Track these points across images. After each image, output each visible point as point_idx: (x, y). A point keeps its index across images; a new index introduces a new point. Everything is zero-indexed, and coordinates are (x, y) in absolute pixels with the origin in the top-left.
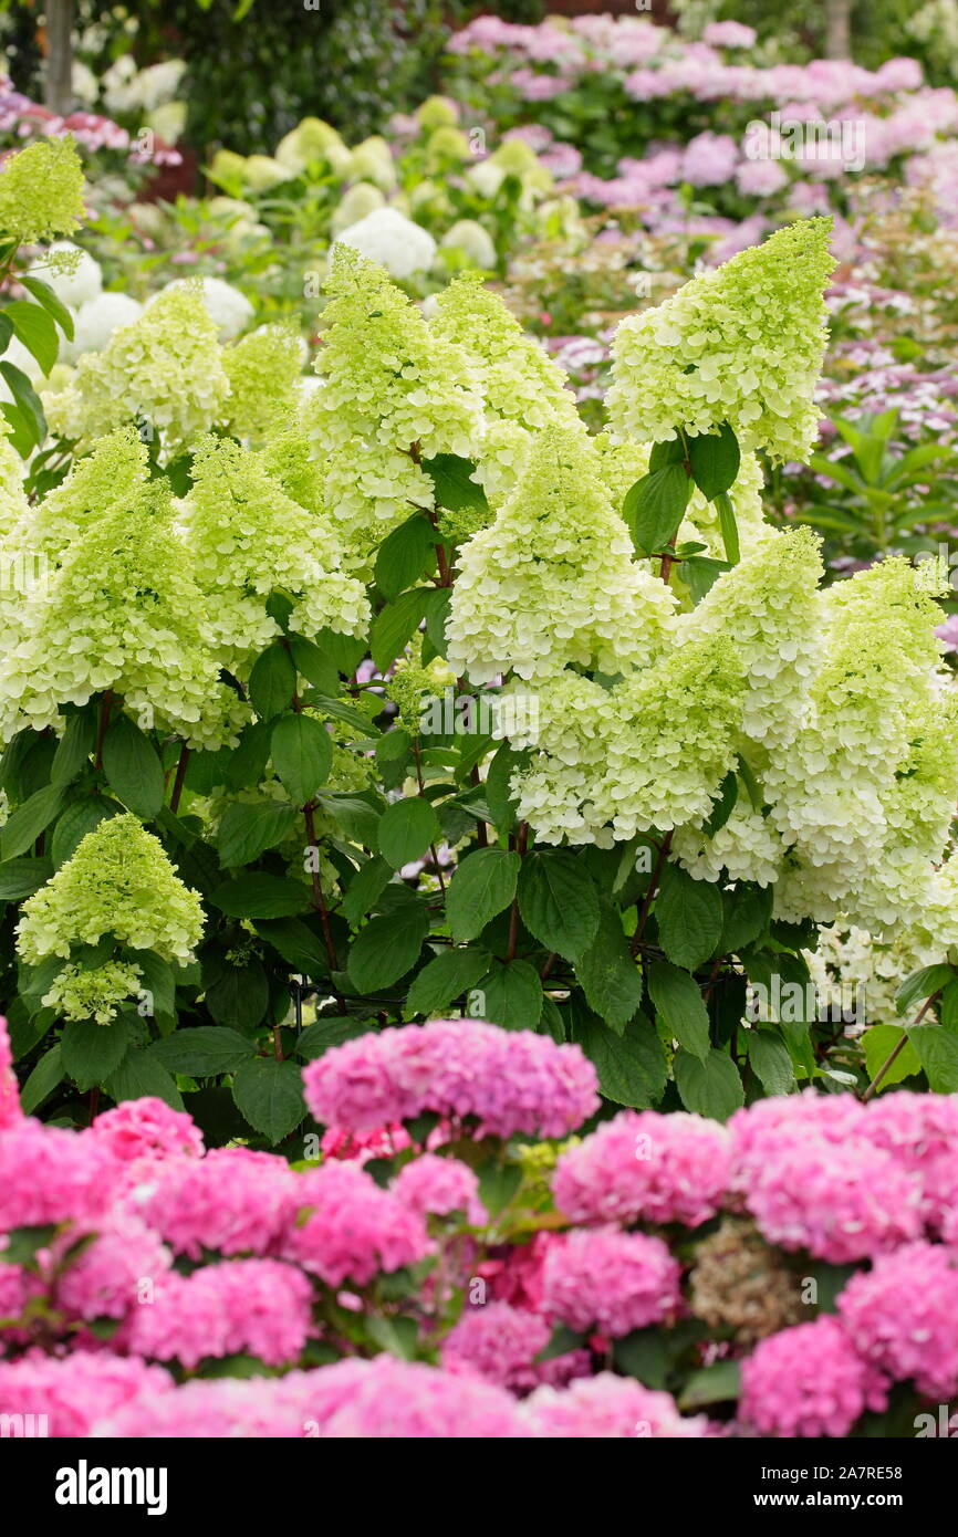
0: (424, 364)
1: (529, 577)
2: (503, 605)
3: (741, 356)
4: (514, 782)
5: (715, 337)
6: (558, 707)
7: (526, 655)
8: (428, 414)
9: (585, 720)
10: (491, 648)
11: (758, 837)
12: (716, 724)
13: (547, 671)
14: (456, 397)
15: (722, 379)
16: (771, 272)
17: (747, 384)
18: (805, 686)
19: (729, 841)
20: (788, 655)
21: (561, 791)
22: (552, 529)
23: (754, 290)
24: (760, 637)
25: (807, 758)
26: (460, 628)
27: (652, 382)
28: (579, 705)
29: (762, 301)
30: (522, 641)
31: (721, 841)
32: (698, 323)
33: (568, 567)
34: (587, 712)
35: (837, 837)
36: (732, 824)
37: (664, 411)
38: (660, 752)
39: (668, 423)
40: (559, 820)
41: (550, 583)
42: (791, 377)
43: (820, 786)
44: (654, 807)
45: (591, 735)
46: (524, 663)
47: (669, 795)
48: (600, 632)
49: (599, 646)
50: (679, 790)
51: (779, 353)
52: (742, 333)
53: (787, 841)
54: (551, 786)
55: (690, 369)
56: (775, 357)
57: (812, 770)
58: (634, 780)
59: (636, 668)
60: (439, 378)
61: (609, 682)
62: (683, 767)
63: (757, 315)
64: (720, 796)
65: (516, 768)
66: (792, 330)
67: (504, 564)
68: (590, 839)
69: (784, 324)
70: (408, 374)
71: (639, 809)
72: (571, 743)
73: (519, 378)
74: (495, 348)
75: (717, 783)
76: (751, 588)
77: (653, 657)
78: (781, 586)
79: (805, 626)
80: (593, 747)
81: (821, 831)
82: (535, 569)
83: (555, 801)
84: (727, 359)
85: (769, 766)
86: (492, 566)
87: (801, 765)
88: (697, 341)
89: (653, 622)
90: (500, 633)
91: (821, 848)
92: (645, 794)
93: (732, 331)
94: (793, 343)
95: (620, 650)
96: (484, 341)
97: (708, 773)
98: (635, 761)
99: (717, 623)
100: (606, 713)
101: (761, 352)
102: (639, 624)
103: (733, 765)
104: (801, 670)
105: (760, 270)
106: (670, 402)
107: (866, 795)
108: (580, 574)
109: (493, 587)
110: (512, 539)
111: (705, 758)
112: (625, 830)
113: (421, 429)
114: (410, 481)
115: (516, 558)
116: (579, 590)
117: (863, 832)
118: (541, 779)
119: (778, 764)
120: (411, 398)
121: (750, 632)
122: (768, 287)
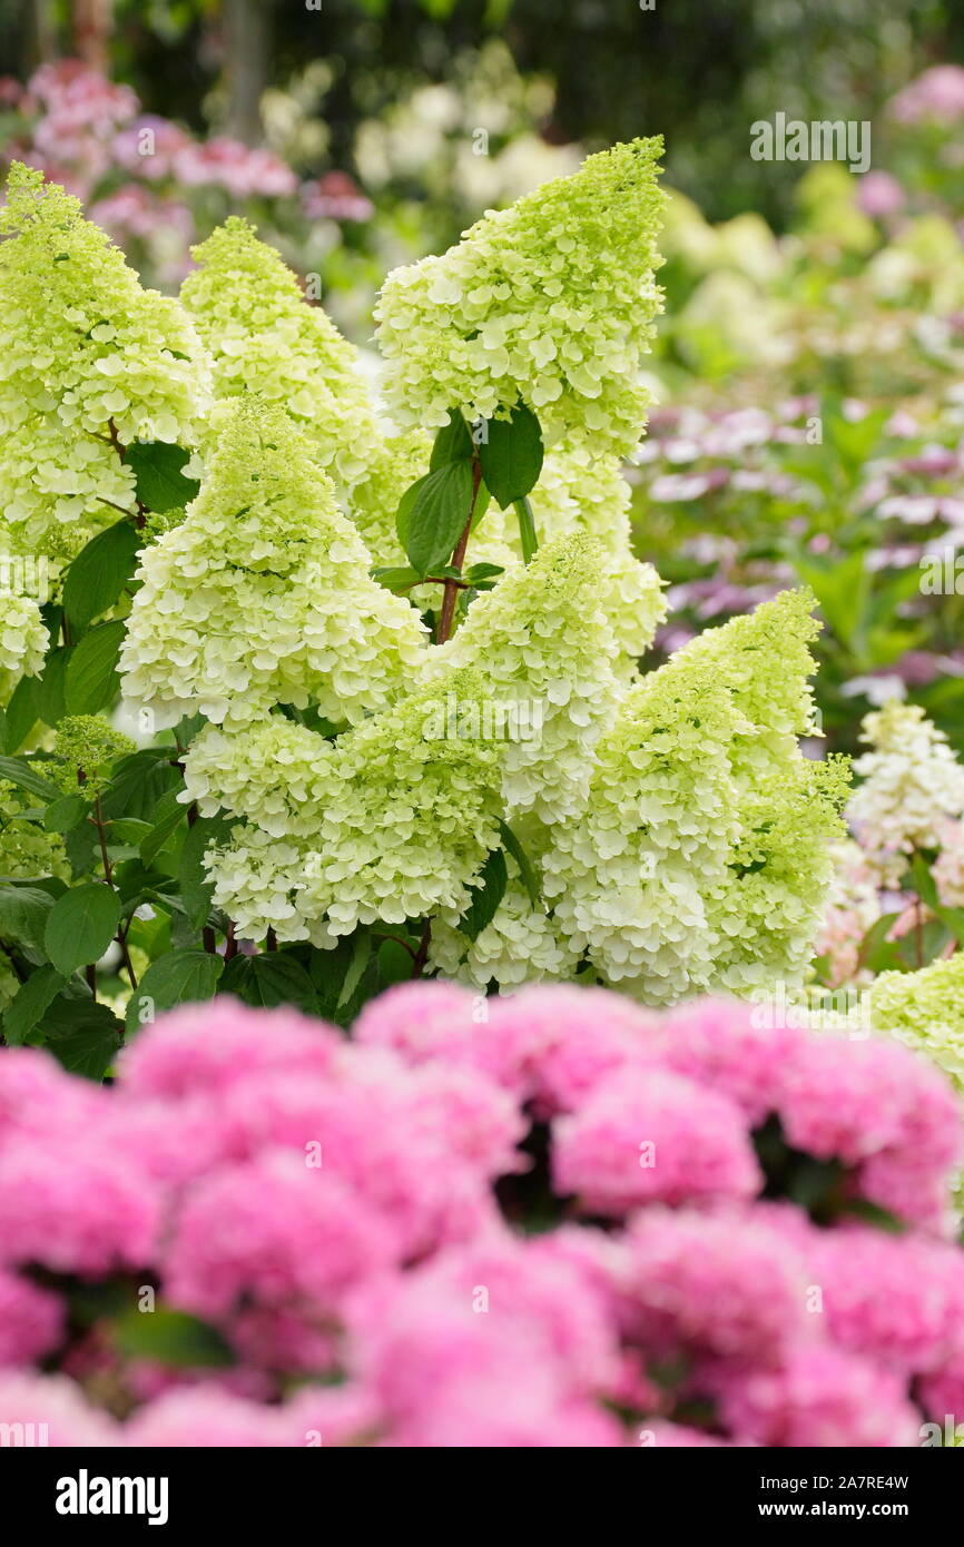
0: (121, 321)
1: (224, 590)
2: (189, 626)
3: (535, 318)
4: (209, 859)
5: (502, 293)
6: (257, 758)
7: (216, 692)
8: (122, 385)
9: (293, 778)
10: (172, 682)
11: (538, 940)
12: (461, 784)
13: (244, 713)
14: (165, 366)
15: (509, 347)
16: (580, 210)
17: (542, 354)
18: (588, 741)
19: (498, 945)
20: (558, 697)
21: (266, 872)
22: (250, 527)
23: (555, 232)
24: (523, 673)
25: (598, 837)
26: (135, 657)
27: (420, 350)
28: (284, 758)
29: (566, 247)
30: (212, 673)
31: (486, 944)
32: (484, 274)
33: (272, 577)
34: (296, 767)
35: (638, 942)
36: (500, 922)
37: (436, 388)
38: (388, 820)
39: (441, 404)
40: (264, 909)
41: (247, 599)
42: (601, 345)
43: (616, 875)
44: (380, 892)
45: (302, 797)
46: (214, 702)
47: (399, 878)
48: (314, 663)
49: (317, 682)
50: (414, 871)
51: (585, 314)
52: (538, 287)
53: (576, 947)
54: (255, 867)
55: (473, 336)
56: (579, 319)
57: (605, 853)
58: (355, 857)
59: (369, 715)
60: (142, 340)
61: (332, 733)
62: (415, 840)
63: (558, 264)
64: (481, 883)
65: (212, 842)
66: (603, 284)
67: (189, 573)
68: (303, 935)
69: (594, 277)
70: (100, 335)
71: (360, 894)
72: (276, 807)
73: (285, 352)
74: (259, 316)
75: (475, 867)
76: (511, 609)
77: (392, 700)
78: (549, 607)
79: (583, 660)
80: (306, 814)
81: (617, 933)
82: (229, 579)
83: (258, 884)
84: (517, 320)
85: (550, 847)
86: (176, 576)
87: (590, 846)
88: (481, 297)
89: (392, 654)
90: (183, 662)
91: (619, 956)
92: (368, 874)
93: (525, 286)
94: (604, 302)
95: (342, 688)
96: (244, 306)
97: (460, 853)
98: (357, 832)
99: (470, 655)
100: (321, 770)
101: (562, 312)
102: (371, 655)
103: (495, 843)
104: (578, 719)
105: (565, 207)
106: (441, 375)
107: (681, 889)
108: (290, 588)
109: (177, 603)
110: (198, 539)
111: (446, 828)
112: (343, 922)
113: (114, 405)
114: (103, 473)
115: (204, 567)
116: (285, 608)
117: (674, 937)
118: (242, 855)
119: (562, 845)
120: (101, 366)
121: (510, 667)
122: (574, 228)
